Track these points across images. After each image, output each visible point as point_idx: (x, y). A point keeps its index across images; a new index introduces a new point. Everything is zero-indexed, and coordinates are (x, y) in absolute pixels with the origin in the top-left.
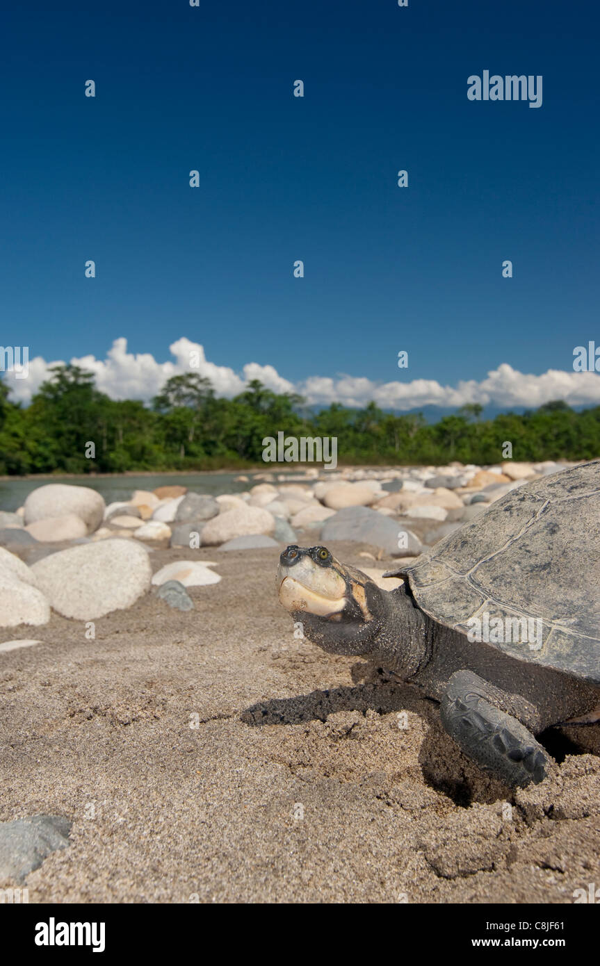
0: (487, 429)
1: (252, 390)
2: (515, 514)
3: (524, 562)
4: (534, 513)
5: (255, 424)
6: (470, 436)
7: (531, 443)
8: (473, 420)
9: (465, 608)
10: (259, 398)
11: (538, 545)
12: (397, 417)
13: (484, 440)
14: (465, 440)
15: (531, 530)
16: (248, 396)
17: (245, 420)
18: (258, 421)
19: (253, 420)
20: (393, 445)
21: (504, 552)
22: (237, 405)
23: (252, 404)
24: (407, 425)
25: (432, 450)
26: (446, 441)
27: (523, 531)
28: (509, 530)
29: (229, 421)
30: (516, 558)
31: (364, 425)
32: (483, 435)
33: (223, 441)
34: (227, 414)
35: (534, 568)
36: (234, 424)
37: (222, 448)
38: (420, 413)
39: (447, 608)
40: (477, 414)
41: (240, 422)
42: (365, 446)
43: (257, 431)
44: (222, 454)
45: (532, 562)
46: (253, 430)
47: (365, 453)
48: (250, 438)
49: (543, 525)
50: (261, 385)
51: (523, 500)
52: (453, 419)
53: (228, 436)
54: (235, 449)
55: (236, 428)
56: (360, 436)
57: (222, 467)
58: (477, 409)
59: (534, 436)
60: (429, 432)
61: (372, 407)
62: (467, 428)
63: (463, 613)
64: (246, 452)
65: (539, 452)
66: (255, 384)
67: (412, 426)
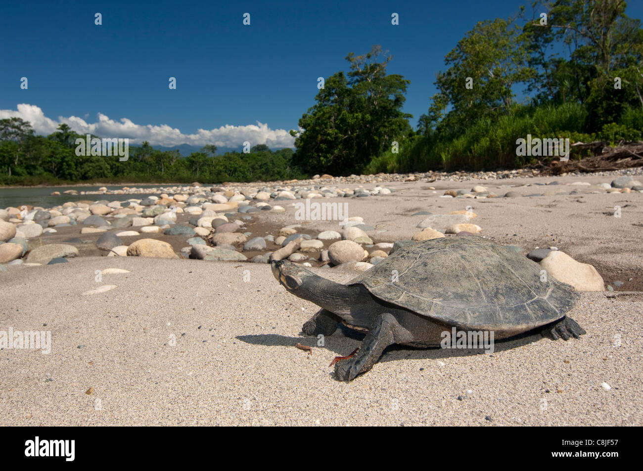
0: (219, 161)
1: (61, 131)
2: (406, 258)
3: (416, 277)
4: (416, 259)
5: (64, 154)
6: (209, 165)
7: (246, 170)
8: (211, 155)
9: (395, 295)
10: (67, 137)
11: (420, 270)
12: (163, 152)
13: (217, 167)
14: (206, 167)
15: (416, 264)
16: (59, 135)
17: (57, 152)
18: (67, 152)
19: (63, 152)
20: (161, 170)
21: (407, 273)
22: (51, 141)
23: (62, 141)
24: (169, 157)
25: (185, 173)
26: (194, 168)
27: (413, 265)
28: (406, 265)
29: (45, 152)
30: (412, 275)
31: (141, 157)
32: (217, 165)
33: (40, 165)
34: (43, 146)
35: (421, 279)
36: (49, 154)
37: (40, 170)
38: (177, 150)
39: (388, 295)
40: (213, 152)
41: (53, 152)
42: (142, 170)
43: (66, 159)
44: (40, 174)
45: (420, 277)
46: (63, 158)
47: (142, 175)
48: (61, 163)
49: (420, 263)
50: (69, 128)
51: (408, 253)
52: (199, 154)
53: (44, 162)
54: (51, 171)
55: (51, 157)
56: (138, 164)
57: (40, 183)
58: (213, 149)
59: (247, 166)
60: (183, 163)
61: (146, 145)
62: (207, 160)
63: (395, 297)
64: (58, 172)
65: (250, 175)
66: (64, 127)
67: (173, 158)
